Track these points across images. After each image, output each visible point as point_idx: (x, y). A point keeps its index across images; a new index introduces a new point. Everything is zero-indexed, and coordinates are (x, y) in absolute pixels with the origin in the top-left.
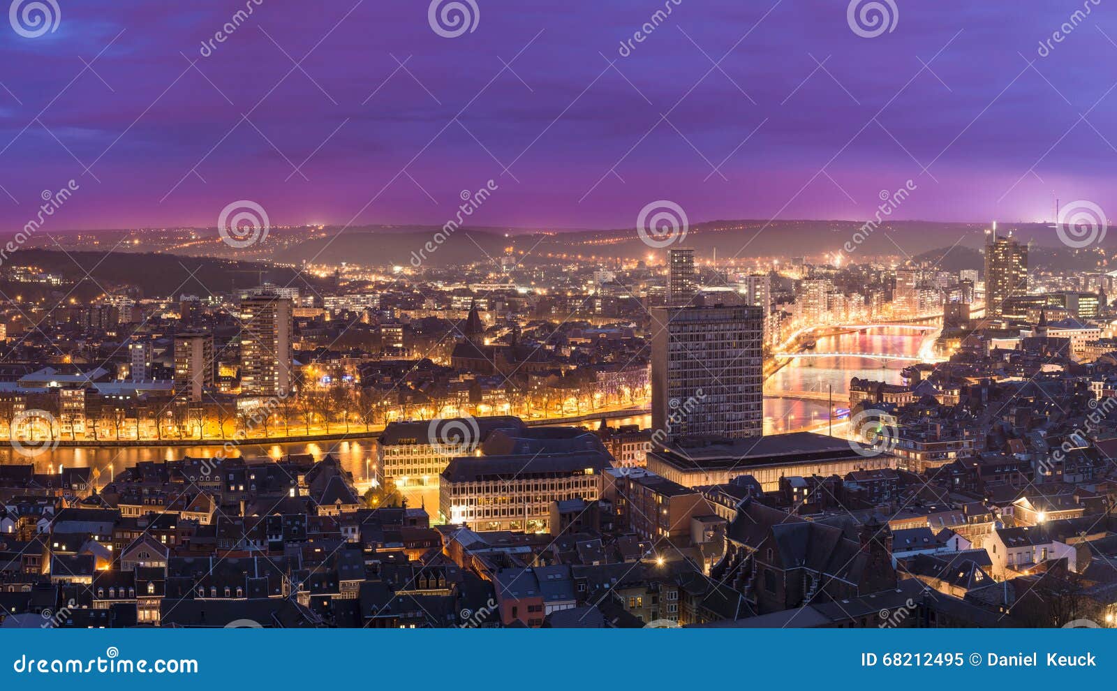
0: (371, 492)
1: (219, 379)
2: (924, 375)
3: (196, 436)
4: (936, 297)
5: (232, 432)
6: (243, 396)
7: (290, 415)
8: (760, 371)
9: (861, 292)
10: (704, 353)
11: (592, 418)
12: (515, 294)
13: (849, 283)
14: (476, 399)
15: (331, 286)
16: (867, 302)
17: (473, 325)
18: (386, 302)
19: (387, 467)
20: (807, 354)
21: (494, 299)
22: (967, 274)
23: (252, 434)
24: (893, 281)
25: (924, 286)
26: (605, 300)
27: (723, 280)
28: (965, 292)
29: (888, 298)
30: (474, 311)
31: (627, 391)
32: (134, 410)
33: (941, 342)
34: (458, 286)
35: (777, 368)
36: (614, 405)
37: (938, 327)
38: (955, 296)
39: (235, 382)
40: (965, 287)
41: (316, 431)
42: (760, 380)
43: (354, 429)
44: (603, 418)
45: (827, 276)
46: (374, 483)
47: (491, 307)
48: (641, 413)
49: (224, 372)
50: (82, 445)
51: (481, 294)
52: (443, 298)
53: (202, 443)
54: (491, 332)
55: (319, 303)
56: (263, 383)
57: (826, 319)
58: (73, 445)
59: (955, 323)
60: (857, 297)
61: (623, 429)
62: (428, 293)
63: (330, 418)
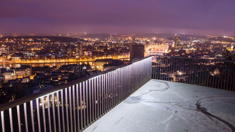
0: (94, 68)
1: (73, 54)
2: (166, 54)
3: (70, 61)
4: (168, 44)
5: (75, 60)
6: (76, 56)
7: (83, 58)
8: (144, 53)
9: (158, 43)
10: (137, 51)
11: (122, 59)
12: (111, 42)
13: (156, 42)
14: (107, 56)
15: (87, 41)
16: (158, 44)
17: (106, 47)
18: (95, 43)
19: (96, 65)
20: (150, 51)
21: (109, 43)
22: (172, 41)
23: (78, 61)
24: (162, 42)
25: (166, 42)
26: (124, 43)
27: (139, 41)
28: (172, 44)
29: (161, 44)
30: (107, 45)
31: (126, 55)
32: (62, 58)
33: (168, 50)
34: (105, 41)
35: (146, 53)
36: (125, 57)
37: (168, 48)
38: (170, 44)
39: (75, 54)
40: (172, 43)
41: (86, 60)
42: (144, 54)
43: (91, 60)
44: (123, 59)
45: (153, 41)
46: (94, 67)
47: (109, 44)
48: (128, 58)
49: (73, 53)
50: (55, 63)
51: (108, 42)
52: (102, 43)
53: (71, 62)
54: (109, 47)
55: (86, 44)
56: (79, 54)
57: (153, 46)
58: (53, 63)
59: (170, 47)
60: (157, 44)
61: (126, 60)
62: (100, 42)
63: (88, 59)
